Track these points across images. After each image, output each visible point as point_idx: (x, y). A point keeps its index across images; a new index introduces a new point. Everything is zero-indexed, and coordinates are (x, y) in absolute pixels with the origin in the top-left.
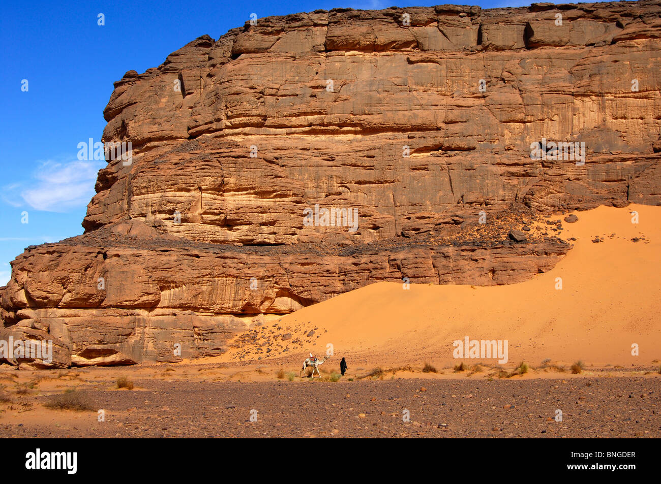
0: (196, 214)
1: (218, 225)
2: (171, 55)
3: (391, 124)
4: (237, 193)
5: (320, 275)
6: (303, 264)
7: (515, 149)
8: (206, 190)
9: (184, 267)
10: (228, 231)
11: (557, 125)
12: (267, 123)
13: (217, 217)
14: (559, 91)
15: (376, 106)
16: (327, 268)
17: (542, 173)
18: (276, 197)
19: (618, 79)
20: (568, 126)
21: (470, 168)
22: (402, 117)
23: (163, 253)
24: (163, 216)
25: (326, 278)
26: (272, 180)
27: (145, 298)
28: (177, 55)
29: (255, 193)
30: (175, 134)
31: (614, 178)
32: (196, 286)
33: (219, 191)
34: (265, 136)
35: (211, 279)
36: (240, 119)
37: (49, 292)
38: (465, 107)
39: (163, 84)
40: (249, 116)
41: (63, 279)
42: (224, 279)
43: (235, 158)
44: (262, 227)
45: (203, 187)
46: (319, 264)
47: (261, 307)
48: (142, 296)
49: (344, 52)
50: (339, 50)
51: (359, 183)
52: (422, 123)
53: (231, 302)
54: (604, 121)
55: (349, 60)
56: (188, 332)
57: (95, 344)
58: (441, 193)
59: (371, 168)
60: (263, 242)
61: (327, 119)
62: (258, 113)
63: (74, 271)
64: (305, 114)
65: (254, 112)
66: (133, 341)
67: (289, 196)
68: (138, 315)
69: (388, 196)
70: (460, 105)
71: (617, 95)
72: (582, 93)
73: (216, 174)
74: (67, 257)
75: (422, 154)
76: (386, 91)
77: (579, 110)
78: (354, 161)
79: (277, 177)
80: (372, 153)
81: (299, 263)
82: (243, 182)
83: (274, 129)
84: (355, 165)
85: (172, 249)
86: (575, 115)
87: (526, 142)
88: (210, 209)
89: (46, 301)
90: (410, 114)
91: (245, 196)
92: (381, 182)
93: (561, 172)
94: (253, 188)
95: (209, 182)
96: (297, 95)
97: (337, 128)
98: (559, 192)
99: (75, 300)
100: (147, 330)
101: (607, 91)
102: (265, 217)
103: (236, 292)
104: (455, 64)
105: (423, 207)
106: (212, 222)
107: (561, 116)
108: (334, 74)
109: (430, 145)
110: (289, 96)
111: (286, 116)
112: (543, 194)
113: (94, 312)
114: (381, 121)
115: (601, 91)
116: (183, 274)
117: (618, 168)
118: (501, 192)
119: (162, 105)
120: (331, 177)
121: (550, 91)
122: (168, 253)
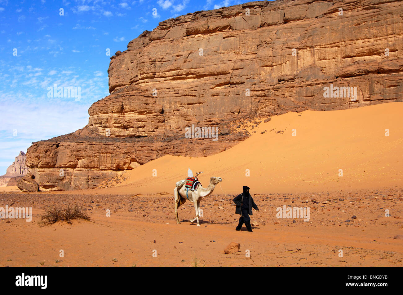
0: (111, 124)
1: (121, 128)
2: (129, 43)
3: (208, 72)
4: (130, 113)
5: (148, 151)
6: (142, 147)
7: (265, 81)
8: (115, 112)
9: (88, 150)
10: (126, 131)
11: (289, 66)
12: (156, 76)
13: (120, 125)
14: (290, 47)
15: (202, 64)
16: (152, 148)
17: (273, 94)
18: (147, 114)
19: (322, 37)
20: (295, 67)
21: (238, 94)
22: (213, 68)
23: (80, 144)
24: (98, 125)
25: (151, 153)
26: (145, 106)
27: (70, 163)
28: (132, 43)
29: (138, 113)
30: (124, 83)
31: (310, 95)
32: (91, 158)
33: (122, 113)
34: (155, 83)
35: (99, 155)
36: (144, 75)
37: (33, 162)
38: (245, 60)
39: (124, 58)
40: (147, 73)
41: (37, 156)
42: (106, 154)
43: (130, 96)
44: (140, 128)
45: (113, 111)
46: (148, 147)
47: (124, 167)
48: (68, 163)
49: (194, 36)
50: (192, 35)
51: (189, 104)
52: (221, 71)
53: (110, 165)
54: (314, 62)
55: (195, 40)
56: (85, 178)
57: (47, 183)
58: (223, 108)
59: (195, 96)
60: (139, 135)
61: (181, 72)
62: (151, 71)
63: (41, 153)
64: (171, 70)
65: (150, 71)
66: (65, 182)
67: (153, 113)
68: (68, 171)
69: (201, 110)
70: (242, 59)
71: (321, 47)
72: (302, 47)
73: (118, 105)
74: (41, 147)
75: (220, 87)
76: (209, 55)
77: (301, 57)
78: (187, 93)
79: (147, 104)
80: (196, 89)
81: (141, 146)
82: (132, 108)
83: (159, 79)
84: (188, 95)
85: (84, 142)
86: (299, 60)
87: (272, 77)
88: (117, 121)
89: (33, 165)
90: (217, 67)
91: (134, 114)
92: (199, 103)
93: (282, 93)
94: (136, 110)
95: (115, 109)
96: (170, 61)
97: (185, 76)
98: (272, 105)
99: (43, 164)
100: (72, 177)
101: (315, 45)
102: (140, 124)
103: (112, 160)
104: (244, 37)
105: (214, 115)
106: (118, 127)
107: (290, 61)
108: (188, 48)
109: (222, 83)
110: (167, 61)
111: (164, 72)
112: (263, 106)
113: (51, 169)
114: (203, 71)
115: (312, 45)
116: (86, 153)
117: (312, 89)
118: (250, 106)
119: (122, 69)
120: (176, 102)
121: (286, 48)
122: (82, 144)
